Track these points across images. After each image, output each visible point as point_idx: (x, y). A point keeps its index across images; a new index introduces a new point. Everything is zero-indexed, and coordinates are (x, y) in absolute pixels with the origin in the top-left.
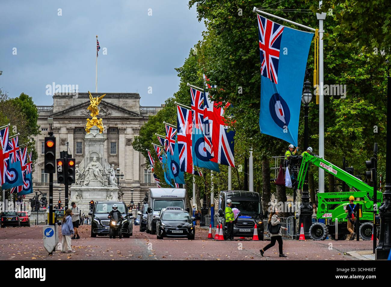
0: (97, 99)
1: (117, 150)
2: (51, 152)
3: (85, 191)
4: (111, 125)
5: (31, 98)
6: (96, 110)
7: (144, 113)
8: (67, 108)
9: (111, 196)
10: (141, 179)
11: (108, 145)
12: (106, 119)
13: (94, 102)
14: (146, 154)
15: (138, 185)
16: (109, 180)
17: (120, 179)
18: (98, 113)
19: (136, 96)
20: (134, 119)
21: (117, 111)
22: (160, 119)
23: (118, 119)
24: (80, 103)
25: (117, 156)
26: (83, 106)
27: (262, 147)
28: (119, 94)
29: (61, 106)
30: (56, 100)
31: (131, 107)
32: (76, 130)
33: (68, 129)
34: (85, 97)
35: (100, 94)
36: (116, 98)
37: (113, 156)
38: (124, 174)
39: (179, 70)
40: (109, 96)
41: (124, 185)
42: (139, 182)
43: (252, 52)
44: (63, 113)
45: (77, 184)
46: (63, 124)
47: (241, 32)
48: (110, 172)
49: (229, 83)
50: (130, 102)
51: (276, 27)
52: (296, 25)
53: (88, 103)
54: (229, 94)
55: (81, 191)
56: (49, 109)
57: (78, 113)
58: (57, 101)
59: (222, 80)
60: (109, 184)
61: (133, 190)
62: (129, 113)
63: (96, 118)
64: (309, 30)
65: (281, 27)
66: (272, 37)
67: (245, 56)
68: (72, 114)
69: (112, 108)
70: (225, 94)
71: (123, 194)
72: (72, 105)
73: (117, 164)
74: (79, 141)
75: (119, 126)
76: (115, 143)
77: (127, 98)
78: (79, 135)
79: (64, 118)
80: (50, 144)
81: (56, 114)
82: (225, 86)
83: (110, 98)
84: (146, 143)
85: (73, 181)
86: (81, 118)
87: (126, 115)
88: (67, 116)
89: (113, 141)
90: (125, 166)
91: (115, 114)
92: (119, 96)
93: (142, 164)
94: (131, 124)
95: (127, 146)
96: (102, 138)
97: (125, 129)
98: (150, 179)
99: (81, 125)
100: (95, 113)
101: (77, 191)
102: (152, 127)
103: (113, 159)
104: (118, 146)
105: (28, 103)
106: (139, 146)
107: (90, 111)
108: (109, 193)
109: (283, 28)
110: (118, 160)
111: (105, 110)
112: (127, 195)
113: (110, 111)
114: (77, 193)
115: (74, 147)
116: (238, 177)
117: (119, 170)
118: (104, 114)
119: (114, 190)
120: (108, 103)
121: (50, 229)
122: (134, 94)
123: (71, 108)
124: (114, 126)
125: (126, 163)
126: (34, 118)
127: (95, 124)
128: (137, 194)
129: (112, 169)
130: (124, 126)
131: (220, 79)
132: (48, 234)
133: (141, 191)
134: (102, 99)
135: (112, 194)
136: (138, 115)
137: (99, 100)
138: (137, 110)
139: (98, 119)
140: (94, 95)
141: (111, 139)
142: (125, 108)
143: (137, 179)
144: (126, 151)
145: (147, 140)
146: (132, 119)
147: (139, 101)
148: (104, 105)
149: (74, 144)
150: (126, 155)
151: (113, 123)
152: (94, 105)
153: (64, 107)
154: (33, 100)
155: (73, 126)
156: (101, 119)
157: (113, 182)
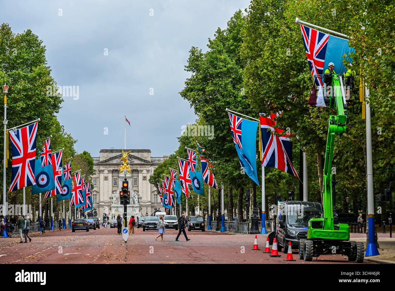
0: (127, 153)
1: (137, 183)
2: (126, 189)
3: (120, 207)
4: (134, 169)
5: (89, 154)
6: (126, 160)
7: (153, 161)
8: (108, 158)
9: (135, 210)
10: (152, 200)
11: (132, 180)
12: (131, 164)
13: (125, 155)
14: (157, 186)
15: (150, 203)
16: (134, 201)
17: (140, 200)
18: (127, 161)
19: (148, 151)
20: (148, 165)
21: (137, 160)
22: (165, 165)
23: (138, 165)
24: (116, 155)
25: (138, 186)
26: (117, 157)
27: (230, 184)
28: (139, 150)
29: (105, 157)
30: (101, 153)
31: (146, 158)
32: (113, 171)
33: (108, 171)
34: (118, 152)
35: (128, 150)
36: (137, 152)
37: (135, 187)
38: (142, 197)
39: (179, 138)
40: (133, 151)
41: (142, 204)
42: (150, 202)
43: (225, 132)
44: (106, 161)
45: (115, 203)
46: (106, 168)
47: (219, 120)
48: (134, 196)
49: (212, 149)
50: (145, 154)
51: (238, 119)
52: (248, 118)
53: (121, 156)
54: (212, 154)
55: (117, 207)
56: (98, 159)
57: (115, 161)
58: (102, 155)
59: (208, 147)
60: (134, 203)
61: (147, 206)
62: (145, 161)
63: (126, 164)
64: (256, 121)
65: (241, 119)
66: (237, 123)
67: (221, 134)
68: (111, 162)
69: (135, 158)
70: (210, 155)
71: (141, 209)
72: (111, 157)
73: (138, 192)
74: (115, 178)
75: (139, 169)
76: (136, 179)
77: (143, 152)
78: (116, 174)
79: (107, 164)
80: (125, 185)
81: (101, 162)
82: (210, 150)
83: (133, 152)
84: (157, 179)
85: (129, 203)
86: (116, 164)
87: (143, 163)
88: (108, 163)
89: (135, 178)
90: (143, 192)
91: (136, 162)
92: (139, 151)
93: (152, 191)
94: (145, 167)
95: (144, 181)
96: (130, 176)
97: (142, 171)
98: (157, 200)
99: (116, 169)
100: (125, 161)
101: (115, 207)
102: (160, 170)
103: (135, 189)
104: (138, 180)
105: (88, 157)
106: (153, 181)
107: (122, 160)
108: (134, 208)
109: (242, 120)
110: (138, 189)
111: (130, 160)
112: (144, 209)
113: (133, 160)
114: (115, 209)
115: (112, 182)
116: (214, 199)
117: (139, 195)
118: (130, 162)
119: (137, 207)
120: (132, 155)
121: (126, 229)
122: (148, 150)
123: (110, 158)
124: (136, 169)
125: (143, 190)
126: (92, 165)
127: (126, 168)
128: (149, 209)
129: (136, 194)
130: (142, 169)
131: (207, 146)
132: (125, 232)
133: (152, 207)
134: (130, 153)
135: (136, 209)
136: (150, 162)
137: (128, 154)
138: (149, 159)
139: (127, 165)
140: (125, 151)
141: (134, 176)
142: (142, 158)
143: (150, 200)
144: (143, 183)
145: (157, 178)
146: (146, 165)
147: (150, 154)
148: (130, 157)
149: (112, 179)
150: (143, 186)
151: (135, 167)
152: (125, 157)
153: (107, 158)
154: (91, 155)
155: (112, 169)
156: (129, 165)
157: (136, 202)
